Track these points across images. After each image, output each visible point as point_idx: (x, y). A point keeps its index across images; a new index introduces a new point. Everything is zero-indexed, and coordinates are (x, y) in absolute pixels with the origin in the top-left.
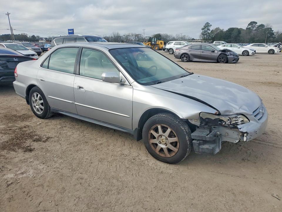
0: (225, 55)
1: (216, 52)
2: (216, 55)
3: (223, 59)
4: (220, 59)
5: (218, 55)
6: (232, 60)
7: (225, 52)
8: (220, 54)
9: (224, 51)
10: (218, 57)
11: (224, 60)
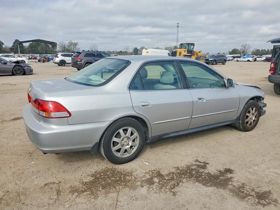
0: (20, 67)
1: (8, 64)
2: (10, 67)
3: (19, 71)
4: (16, 71)
5: (12, 67)
6: (29, 72)
7: (19, 63)
8: (15, 66)
9: (17, 62)
10: (13, 69)
11: (22, 72)
